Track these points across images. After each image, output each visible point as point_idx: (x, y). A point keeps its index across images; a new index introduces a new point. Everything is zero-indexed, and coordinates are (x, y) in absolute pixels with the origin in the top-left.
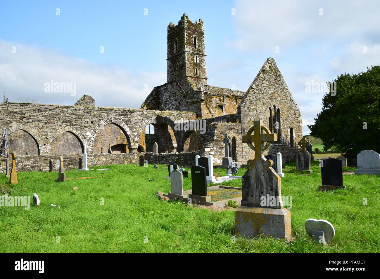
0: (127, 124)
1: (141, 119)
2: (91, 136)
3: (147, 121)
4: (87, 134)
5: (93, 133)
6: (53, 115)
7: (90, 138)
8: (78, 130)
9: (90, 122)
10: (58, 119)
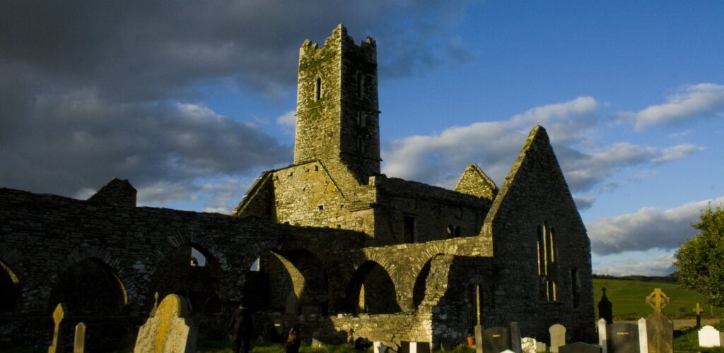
0: (223, 249)
1: (251, 237)
2: (144, 271)
3: (264, 243)
4: (135, 267)
5: (148, 264)
6: (62, 220)
7: (142, 275)
8: (117, 256)
9: (144, 240)
10: (72, 229)
